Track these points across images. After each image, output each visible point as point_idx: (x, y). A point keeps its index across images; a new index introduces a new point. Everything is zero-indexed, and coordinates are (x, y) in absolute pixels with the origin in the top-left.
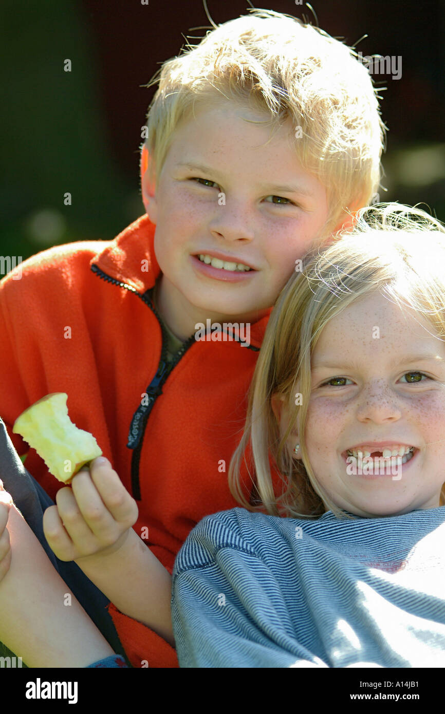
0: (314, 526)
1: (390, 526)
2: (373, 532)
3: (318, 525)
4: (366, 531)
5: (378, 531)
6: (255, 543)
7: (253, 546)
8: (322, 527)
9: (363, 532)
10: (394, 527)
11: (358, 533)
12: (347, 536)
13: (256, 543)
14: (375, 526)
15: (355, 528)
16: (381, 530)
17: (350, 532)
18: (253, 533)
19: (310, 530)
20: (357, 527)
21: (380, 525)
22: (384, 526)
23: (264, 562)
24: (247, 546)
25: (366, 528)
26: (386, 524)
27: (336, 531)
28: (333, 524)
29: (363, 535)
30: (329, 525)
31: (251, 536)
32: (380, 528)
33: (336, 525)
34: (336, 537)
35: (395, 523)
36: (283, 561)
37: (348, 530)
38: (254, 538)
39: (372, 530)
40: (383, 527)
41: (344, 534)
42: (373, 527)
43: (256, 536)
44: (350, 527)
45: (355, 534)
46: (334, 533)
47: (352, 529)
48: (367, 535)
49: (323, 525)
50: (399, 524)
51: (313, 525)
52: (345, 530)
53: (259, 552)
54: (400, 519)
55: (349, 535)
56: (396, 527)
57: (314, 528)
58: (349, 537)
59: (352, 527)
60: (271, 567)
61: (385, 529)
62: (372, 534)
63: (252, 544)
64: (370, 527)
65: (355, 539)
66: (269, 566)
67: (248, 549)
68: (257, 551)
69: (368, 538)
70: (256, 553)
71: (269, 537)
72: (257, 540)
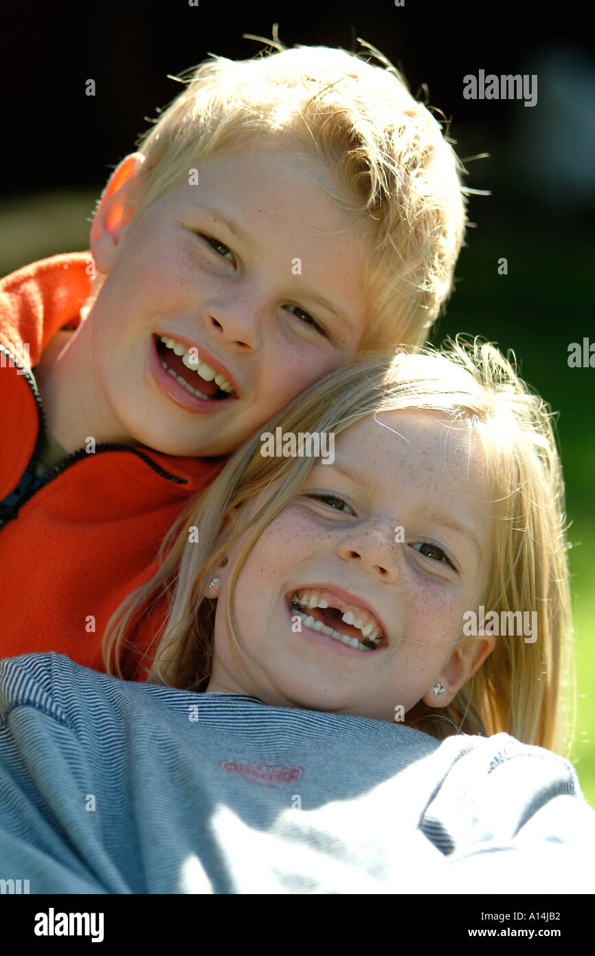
0: (179, 697)
1: (289, 719)
2: (262, 722)
3: (186, 696)
4: (253, 718)
5: (270, 722)
6: (69, 708)
7: (66, 713)
8: (191, 700)
9: (247, 719)
10: (294, 722)
11: (240, 719)
12: (224, 719)
13: (71, 709)
14: (267, 714)
15: (237, 711)
16: (274, 722)
17: (229, 715)
18: (70, 695)
19: (172, 699)
20: (241, 711)
21: (274, 714)
22: (281, 717)
23: (77, 737)
24: (56, 709)
25: (253, 715)
26: (284, 715)
27: (210, 709)
28: (206, 699)
29: (247, 723)
30: (201, 699)
31: (67, 698)
32: (274, 718)
33: (211, 701)
34: (207, 716)
35: (298, 717)
36: (103, 744)
37: (226, 711)
38: (69, 701)
39: (261, 718)
40: (278, 718)
41: (219, 715)
42: (265, 715)
43: (72, 700)
44: (231, 709)
45: (235, 719)
46: (206, 711)
47: (232, 711)
48: (252, 724)
49: (192, 698)
50: (302, 720)
51: (178, 695)
52: (223, 711)
53: (72, 723)
54: (306, 715)
55: (227, 719)
56: (297, 722)
57: (179, 699)
58: (226, 720)
59: (234, 709)
60: (84, 746)
61: (281, 722)
62: (260, 724)
63: (65, 710)
64: (259, 714)
65: (234, 726)
66: (83, 744)
67: (59, 713)
68: (70, 720)
69: (253, 728)
70: (68, 722)
71: (91, 707)
72: (73, 706)
